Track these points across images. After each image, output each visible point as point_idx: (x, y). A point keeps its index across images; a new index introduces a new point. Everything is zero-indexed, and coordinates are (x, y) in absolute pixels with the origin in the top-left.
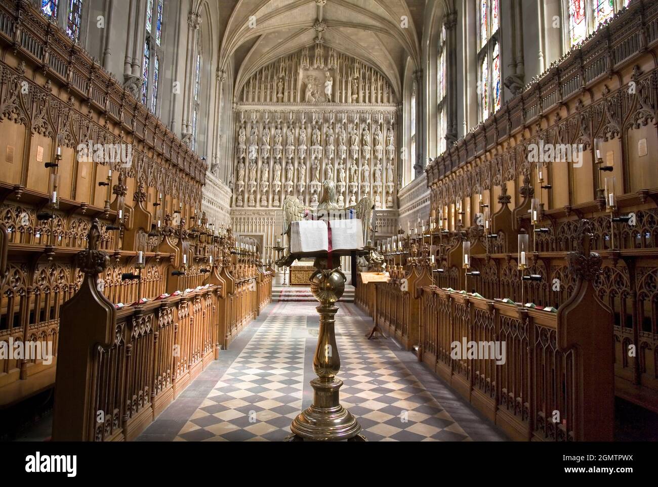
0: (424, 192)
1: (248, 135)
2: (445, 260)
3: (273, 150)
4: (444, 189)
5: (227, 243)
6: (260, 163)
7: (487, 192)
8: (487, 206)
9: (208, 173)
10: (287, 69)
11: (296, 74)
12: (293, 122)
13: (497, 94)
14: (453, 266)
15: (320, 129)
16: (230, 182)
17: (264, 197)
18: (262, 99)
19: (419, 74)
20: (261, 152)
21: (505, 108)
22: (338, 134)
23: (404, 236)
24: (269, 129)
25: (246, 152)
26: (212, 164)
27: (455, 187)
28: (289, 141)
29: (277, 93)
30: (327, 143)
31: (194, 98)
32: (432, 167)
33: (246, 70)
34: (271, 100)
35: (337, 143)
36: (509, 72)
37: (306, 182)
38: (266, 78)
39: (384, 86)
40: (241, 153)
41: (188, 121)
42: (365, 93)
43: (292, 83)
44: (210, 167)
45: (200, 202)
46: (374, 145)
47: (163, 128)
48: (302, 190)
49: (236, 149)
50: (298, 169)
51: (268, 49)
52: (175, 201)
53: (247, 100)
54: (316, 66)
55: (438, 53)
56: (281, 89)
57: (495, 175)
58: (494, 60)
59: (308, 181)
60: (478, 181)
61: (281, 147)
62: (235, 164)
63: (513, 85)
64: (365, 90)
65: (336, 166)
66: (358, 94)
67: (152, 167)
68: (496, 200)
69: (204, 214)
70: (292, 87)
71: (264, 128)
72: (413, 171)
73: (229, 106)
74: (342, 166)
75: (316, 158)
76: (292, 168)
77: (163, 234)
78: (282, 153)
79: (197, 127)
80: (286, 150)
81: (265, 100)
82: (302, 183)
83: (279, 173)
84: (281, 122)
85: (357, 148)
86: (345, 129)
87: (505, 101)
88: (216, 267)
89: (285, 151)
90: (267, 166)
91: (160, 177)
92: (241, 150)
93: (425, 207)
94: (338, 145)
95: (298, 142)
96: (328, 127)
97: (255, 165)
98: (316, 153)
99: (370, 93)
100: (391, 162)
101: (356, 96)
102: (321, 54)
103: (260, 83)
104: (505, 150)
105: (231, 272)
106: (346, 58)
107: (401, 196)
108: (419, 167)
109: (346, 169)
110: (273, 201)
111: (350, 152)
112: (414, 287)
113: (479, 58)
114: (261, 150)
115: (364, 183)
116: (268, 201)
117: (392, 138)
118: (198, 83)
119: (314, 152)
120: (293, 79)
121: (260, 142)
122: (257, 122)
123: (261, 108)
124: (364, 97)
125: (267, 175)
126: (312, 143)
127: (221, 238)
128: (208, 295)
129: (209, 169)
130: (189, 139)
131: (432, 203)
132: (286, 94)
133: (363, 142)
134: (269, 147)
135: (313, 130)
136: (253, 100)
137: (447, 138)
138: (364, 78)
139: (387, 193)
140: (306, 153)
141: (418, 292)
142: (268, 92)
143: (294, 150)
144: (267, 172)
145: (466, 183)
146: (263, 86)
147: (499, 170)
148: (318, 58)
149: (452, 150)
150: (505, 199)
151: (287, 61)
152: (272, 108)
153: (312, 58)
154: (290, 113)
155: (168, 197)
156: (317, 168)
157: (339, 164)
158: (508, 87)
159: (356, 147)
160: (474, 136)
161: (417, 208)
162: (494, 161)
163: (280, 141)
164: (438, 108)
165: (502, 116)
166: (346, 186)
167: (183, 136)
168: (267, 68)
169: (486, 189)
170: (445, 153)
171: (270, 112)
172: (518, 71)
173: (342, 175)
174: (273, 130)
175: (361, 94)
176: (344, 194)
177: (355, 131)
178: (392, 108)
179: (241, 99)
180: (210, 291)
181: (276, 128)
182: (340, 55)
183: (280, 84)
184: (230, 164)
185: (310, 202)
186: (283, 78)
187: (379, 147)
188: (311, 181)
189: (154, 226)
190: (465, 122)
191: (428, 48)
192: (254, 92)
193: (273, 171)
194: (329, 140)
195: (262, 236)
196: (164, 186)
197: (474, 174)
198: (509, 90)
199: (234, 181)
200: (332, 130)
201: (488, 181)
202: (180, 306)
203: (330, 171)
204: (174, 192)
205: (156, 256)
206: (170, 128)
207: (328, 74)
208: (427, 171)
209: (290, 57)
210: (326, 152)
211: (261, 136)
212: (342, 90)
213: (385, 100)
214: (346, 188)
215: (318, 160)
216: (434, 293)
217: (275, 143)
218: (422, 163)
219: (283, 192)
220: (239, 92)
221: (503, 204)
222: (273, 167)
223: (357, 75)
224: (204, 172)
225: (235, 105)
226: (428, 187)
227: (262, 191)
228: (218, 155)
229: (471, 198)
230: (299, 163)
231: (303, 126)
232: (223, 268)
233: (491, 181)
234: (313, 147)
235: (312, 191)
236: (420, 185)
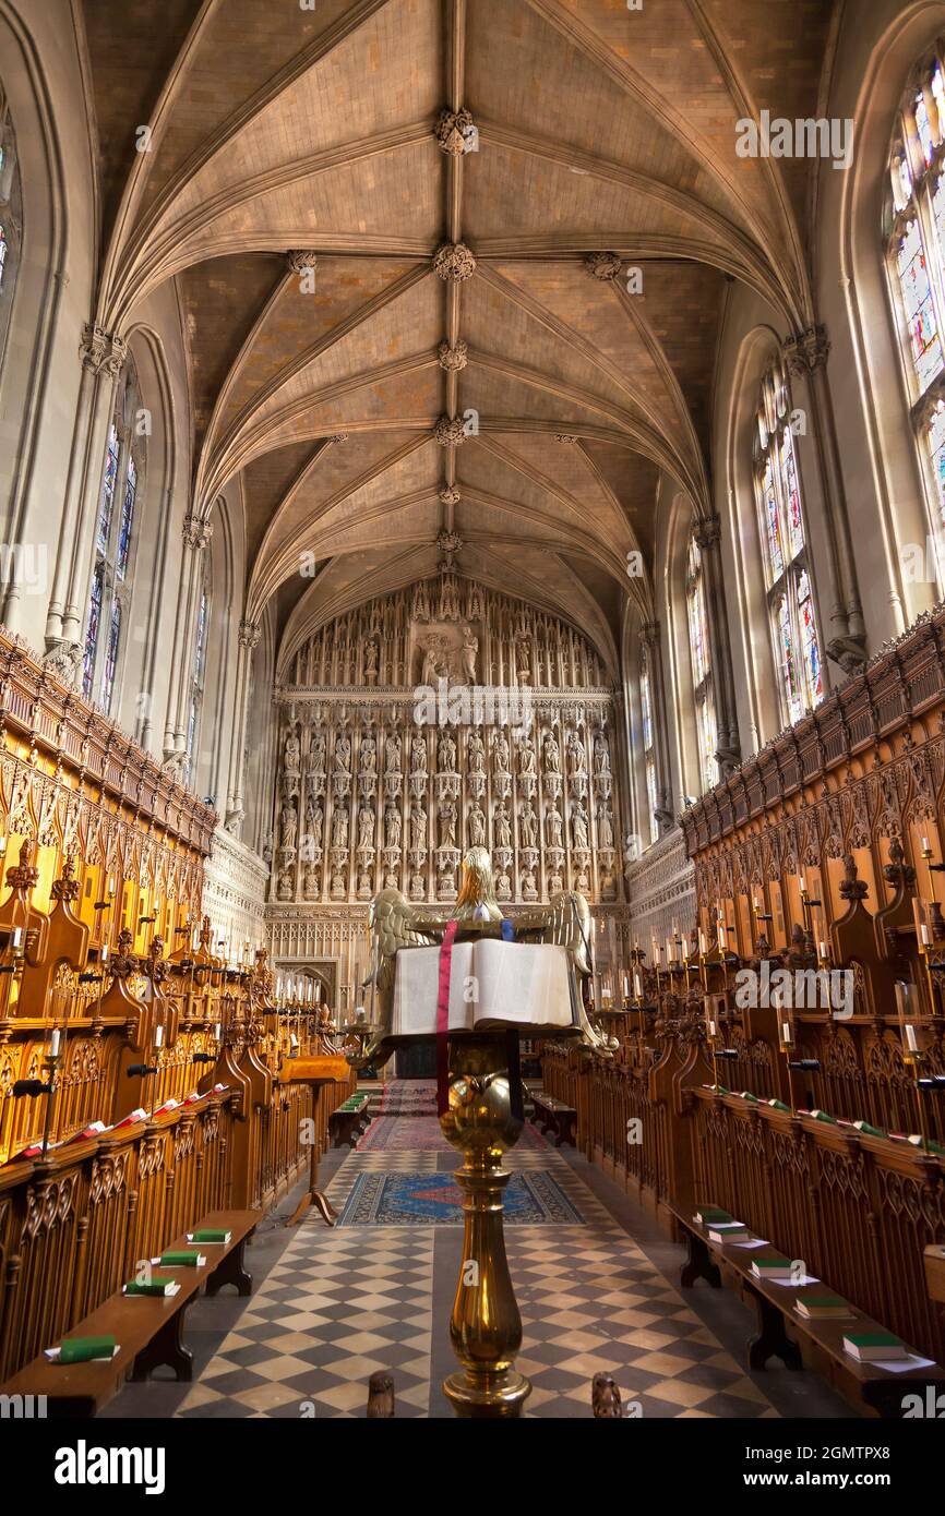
0: (681, 867)
1: (306, 751)
2: (740, 1023)
3: (357, 781)
4: (724, 863)
5: (256, 985)
6: (330, 808)
7: (814, 871)
8: (818, 903)
9: (219, 830)
10: (386, 621)
11: (404, 629)
12: (399, 725)
13: (814, 671)
14: (757, 1037)
15: (455, 739)
16: (266, 848)
17: (339, 880)
18: (335, 679)
19: (652, 631)
20: (332, 786)
21: (833, 699)
22: (493, 748)
23: (646, 963)
24: (349, 738)
25: (299, 786)
26: (227, 812)
27: (744, 858)
28: (391, 763)
29: (365, 668)
30: (470, 766)
31: (192, 678)
32: (692, 816)
33: (299, 623)
34: (352, 681)
35: (492, 765)
36: (834, 632)
37: (428, 847)
38: (343, 637)
39: (584, 654)
40: (290, 787)
41: (178, 725)
42: (544, 668)
43: (396, 648)
44: (222, 818)
45: (199, 892)
46: (570, 771)
47: (126, 739)
48: (420, 863)
49: (281, 782)
50: (410, 821)
51: (346, 583)
52: (144, 893)
53: (303, 681)
54: (443, 616)
55: (686, 591)
56: (372, 659)
57: (828, 834)
58: (800, 605)
59: (432, 843)
60: (792, 846)
61: (375, 776)
62: (277, 811)
63: (846, 655)
64: (544, 661)
65: (491, 813)
66: (530, 669)
67: (97, 821)
68: (836, 892)
69: (207, 921)
70: (396, 656)
71: (339, 737)
72: (654, 824)
73: (265, 694)
74: (503, 813)
75: (448, 797)
76: (398, 818)
77: (112, 974)
78: (377, 786)
79: (196, 736)
80: (384, 781)
81: (341, 681)
82: (420, 848)
83: (371, 828)
84: (373, 725)
85: (535, 777)
86: (506, 738)
87: (833, 687)
88: (230, 1047)
89: (380, 783)
90: (344, 813)
91: (113, 842)
92: (291, 781)
93: (686, 898)
94: (494, 771)
95: (410, 763)
96: (472, 735)
97: (319, 811)
98: (448, 786)
99: (555, 667)
100: (606, 804)
101: (528, 673)
102: (454, 593)
103: (330, 649)
104: (843, 785)
105: (263, 1057)
106: (504, 600)
107: (633, 876)
108: (666, 816)
109: (512, 818)
110: (358, 888)
111: (520, 785)
112: (677, 1092)
113: (770, 600)
114: (333, 780)
115: (552, 849)
116: (346, 887)
117: (605, 757)
118: (201, 649)
119: (444, 784)
120: (397, 641)
121: (330, 764)
122: (323, 725)
123: (331, 697)
124: (544, 675)
125: (344, 833)
126: (440, 767)
127: (244, 975)
128: (210, 1115)
129: (221, 823)
130: (180, 761)
131: (699, 892)
132: (383, 669)
133: (545, 764)
134: (350, 776)
135: (440, 740)
136: (316, 681)
137: (720, 758)
138: (541, 638)
139: (603, 868)
140: (428, 786)
141: (684, 1101)
142: (347, 666)
143: (403, 780)
144: (345, 827)
145: (767, 850)
146: (335, 654)
147: (835, 826)
148: (448, 601)
149: (732, 783)
150: (854, 890)
151: (383, 606)
152: (356, 698)
153: (434, 601)
154: (391, 706)
155: (130, 886)
156: (450, 817)
157: (497, 809)
158: (835, 659)
159: (531, 775)
160: (775, 755)
161: (669, 902)
162: (822, 808)
163: (373, 762)
164: (697, 697)
165: (829, 716)
166: (513, 855)
167: (167, 756)
168: (344, 619)
169: (811, 865)
170: (718, 787)
171: (351, 705)
172: (853, 630)
173: (505, 832)
174: (357, 742)
175: (537, 670)
176: (510, 872)
177: (528, 743)
178: (600, 697)
179: (292, 680)
180: (214, 1106)
181: (364, 737)
182: (490, 595)
183: (371, 649)
184: (267, 810)
185: (439, 888)
186: (377, 640)
187: (580, 774)
188: (439, 844)
189: (93, 955)
190: (754, 727)
191: (666, 582)
192: (318, 666)
193: (358, 825)
194: (475, 759)
195: (334, 964)
196: (122, 862)
197: (783, 832)
198: (838, 666)
199: (274, 844)
200: (479, 740)
201: (814, 849)
202: (143, 1144)
203: (479, 823)
204: (143, 872)
205: (93, 1026)
206: (139, 741)
207: (468, 631)
208: (683, 825)
209: (391, 599)
210: (468, 784)
211: (332, 752)
212: (497, 662)
213: (586, 679)
214: (514, 859)
215: (453, 802)
216: (722, 1106)
217: (361, 766)
218: (672, 807)
219: (378, 869)
220: (287, 666)
221: (852, 900)
222: (358, 817)
223: (525, 633)
224: (209, 829)
225: (278, 691)
226: (688, 858)
227: (334, 866)
228: (240, 794)
229: (782, 883)
230: (414, 807)
231: (420, 733)
232: (246, 1047)
233: (821, 847)
234: (442, 775)
235: (442, 866)
236: (671, 853)
